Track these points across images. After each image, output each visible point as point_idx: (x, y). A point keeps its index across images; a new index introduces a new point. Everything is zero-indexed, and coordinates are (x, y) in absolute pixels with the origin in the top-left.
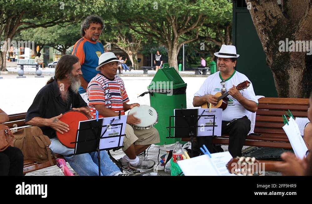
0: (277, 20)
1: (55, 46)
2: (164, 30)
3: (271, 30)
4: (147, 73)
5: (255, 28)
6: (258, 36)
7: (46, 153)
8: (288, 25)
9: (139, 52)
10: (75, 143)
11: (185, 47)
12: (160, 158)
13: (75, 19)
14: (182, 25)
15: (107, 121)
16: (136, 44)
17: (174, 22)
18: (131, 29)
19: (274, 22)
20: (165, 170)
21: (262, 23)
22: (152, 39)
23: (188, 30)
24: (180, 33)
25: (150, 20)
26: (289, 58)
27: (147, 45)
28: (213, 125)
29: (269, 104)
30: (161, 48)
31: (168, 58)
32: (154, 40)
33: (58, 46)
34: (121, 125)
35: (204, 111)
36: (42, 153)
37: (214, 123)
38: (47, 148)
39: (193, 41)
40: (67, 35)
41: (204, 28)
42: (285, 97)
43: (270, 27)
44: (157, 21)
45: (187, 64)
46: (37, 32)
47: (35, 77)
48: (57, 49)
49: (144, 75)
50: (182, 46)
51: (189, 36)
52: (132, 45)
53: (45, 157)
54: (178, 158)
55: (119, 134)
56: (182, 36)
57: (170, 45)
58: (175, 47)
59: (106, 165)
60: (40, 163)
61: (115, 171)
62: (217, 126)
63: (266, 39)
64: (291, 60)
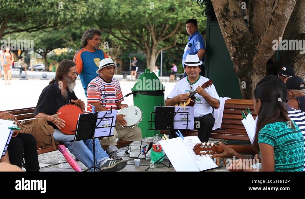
0: (243, 34)
1: (37, 49)
2: (143, 37)
3: (237, 42)
4: (126, 78)
5: (224, 40)
6: (226, 47)
7: (51, 140)
8: (252, 39)
9: (118, 57)
10: (75, 131)
11: (163, 53)
12: (141, 148)
13: (59, 25)
14: (161, 32)
15: (101, 114)
16: (115, 49)
17: (153, 30)
18: (111, 35)
19: (241, 36)
20: (146, 158)
21: (230, 36)
22: (131, 45)
23: (167, 37)
24: (159, 40)
25: (130, 27)
26: (253, 66)
27: (126, 50)
28: (187, 120)
29: (235, 104)
30: (139, 54)
31: (146, 64)
32: (133, 46)
33: (39, 50)
34: (112, 118)
35: (180, 108)
36: (48, 140)
37: (188, 118)
38: (51, 135)
39: (172, 48)
40: (48, 39)
41: (182, 35)
42: (248, 99)
43: (237, 40)
44: (137, 28)
45: (165, 70)
46: (19, 36)
47: (20, 79)
48: (38, 53)
49: (123, 80)
50: (160, 53)
51: (167, 42)
52: (112, 51)
53: (49, 143)
54: (157, 148)
55: (110, 125)
56: (161, 42)
57: (148, 51)
58: (154, 53)
59: (98, 151)
60: (45, 147)
61: (105, 157)
62: (190, 121)
63: (233, 50)
64: (254, 68)
